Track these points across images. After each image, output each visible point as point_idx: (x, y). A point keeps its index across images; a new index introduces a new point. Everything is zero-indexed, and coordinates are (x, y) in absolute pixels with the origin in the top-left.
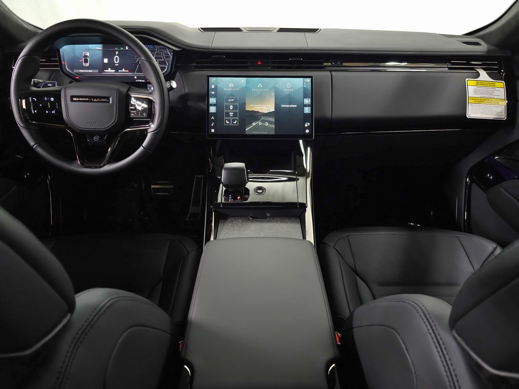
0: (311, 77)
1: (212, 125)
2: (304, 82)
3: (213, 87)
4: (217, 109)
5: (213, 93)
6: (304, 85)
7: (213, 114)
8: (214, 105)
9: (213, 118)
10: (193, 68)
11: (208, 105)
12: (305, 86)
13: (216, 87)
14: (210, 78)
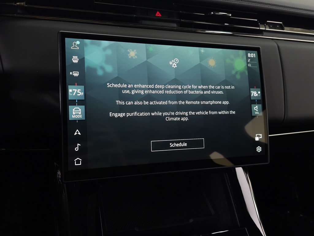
0: (257, 50)
1: (77, 149)
2: (247, 58)
3: (75, 60)
4: (87, 113)
5: (76, 74)
6: (248, 63)
7: (78, 124)
8: (80, 102)
9: (77, 132)
10: (19, 11)
11: (67, 102)
12: (250, 65)
13: (82, 61)
14: (66, 39)
